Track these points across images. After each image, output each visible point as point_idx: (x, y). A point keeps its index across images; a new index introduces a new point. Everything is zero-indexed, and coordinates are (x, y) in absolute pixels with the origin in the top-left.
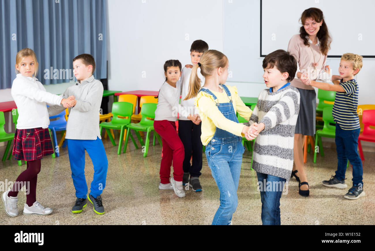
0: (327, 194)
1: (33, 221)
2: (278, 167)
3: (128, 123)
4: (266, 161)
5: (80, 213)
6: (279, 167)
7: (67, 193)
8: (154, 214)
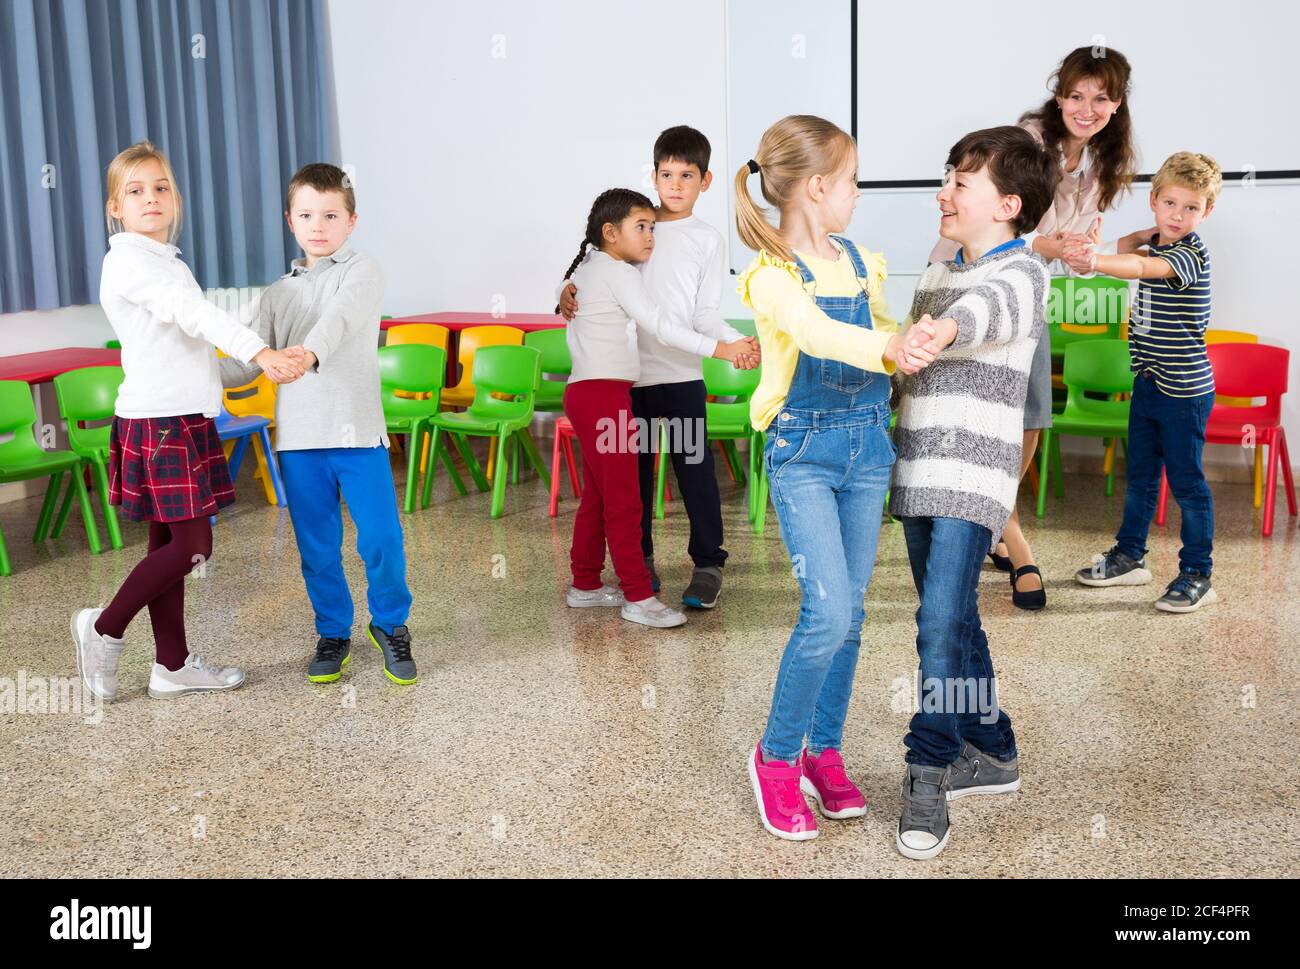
0: (1099, 601)
1: (192, 708)
2: (963, 490)
3: (432, 414)
4: (926, 477)
5: (334, 682)
6: (967, 490)
7: (276, 627)
8: (575, 677)
